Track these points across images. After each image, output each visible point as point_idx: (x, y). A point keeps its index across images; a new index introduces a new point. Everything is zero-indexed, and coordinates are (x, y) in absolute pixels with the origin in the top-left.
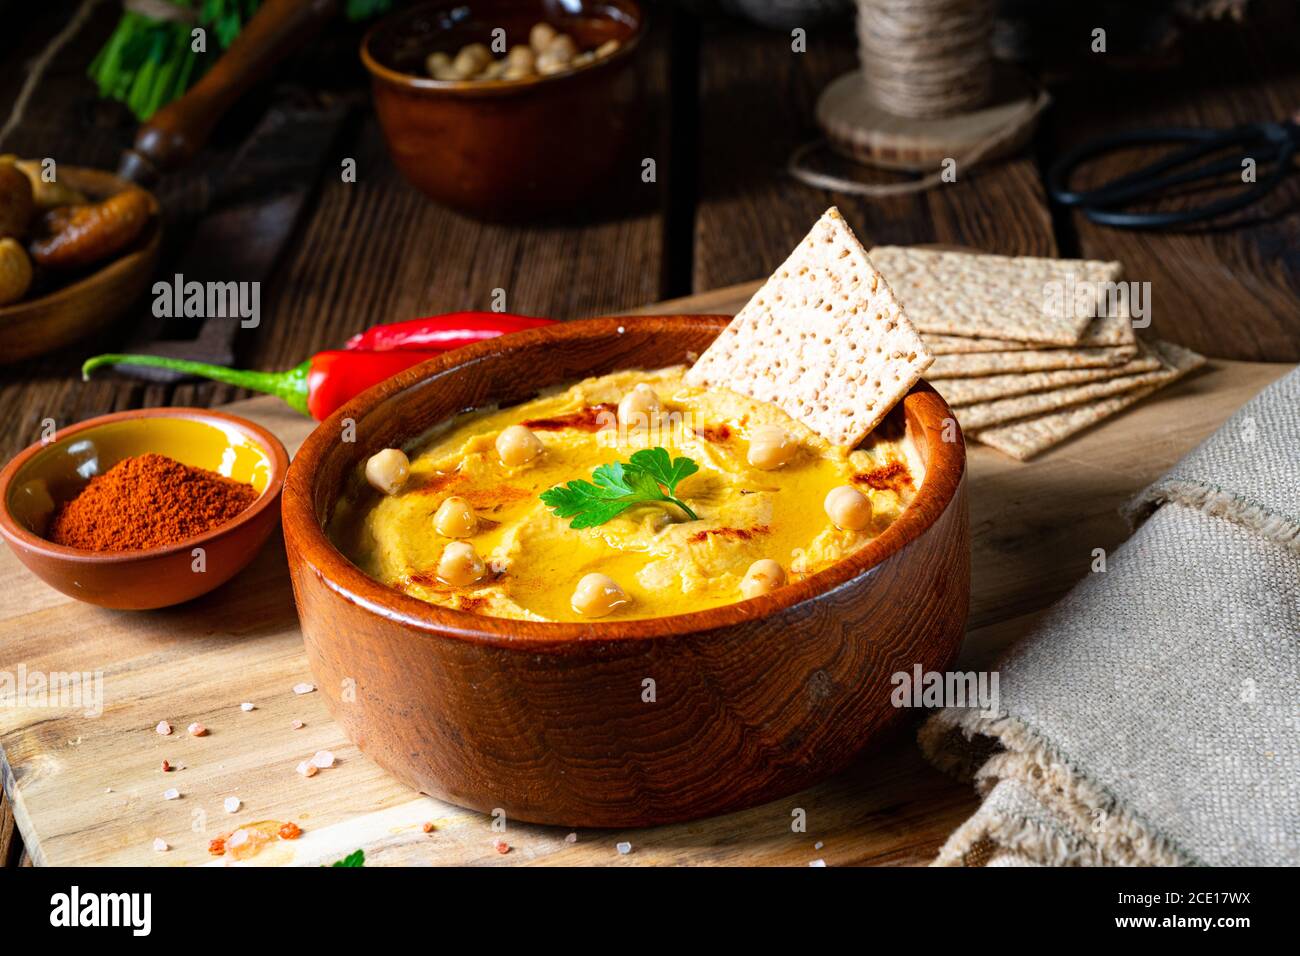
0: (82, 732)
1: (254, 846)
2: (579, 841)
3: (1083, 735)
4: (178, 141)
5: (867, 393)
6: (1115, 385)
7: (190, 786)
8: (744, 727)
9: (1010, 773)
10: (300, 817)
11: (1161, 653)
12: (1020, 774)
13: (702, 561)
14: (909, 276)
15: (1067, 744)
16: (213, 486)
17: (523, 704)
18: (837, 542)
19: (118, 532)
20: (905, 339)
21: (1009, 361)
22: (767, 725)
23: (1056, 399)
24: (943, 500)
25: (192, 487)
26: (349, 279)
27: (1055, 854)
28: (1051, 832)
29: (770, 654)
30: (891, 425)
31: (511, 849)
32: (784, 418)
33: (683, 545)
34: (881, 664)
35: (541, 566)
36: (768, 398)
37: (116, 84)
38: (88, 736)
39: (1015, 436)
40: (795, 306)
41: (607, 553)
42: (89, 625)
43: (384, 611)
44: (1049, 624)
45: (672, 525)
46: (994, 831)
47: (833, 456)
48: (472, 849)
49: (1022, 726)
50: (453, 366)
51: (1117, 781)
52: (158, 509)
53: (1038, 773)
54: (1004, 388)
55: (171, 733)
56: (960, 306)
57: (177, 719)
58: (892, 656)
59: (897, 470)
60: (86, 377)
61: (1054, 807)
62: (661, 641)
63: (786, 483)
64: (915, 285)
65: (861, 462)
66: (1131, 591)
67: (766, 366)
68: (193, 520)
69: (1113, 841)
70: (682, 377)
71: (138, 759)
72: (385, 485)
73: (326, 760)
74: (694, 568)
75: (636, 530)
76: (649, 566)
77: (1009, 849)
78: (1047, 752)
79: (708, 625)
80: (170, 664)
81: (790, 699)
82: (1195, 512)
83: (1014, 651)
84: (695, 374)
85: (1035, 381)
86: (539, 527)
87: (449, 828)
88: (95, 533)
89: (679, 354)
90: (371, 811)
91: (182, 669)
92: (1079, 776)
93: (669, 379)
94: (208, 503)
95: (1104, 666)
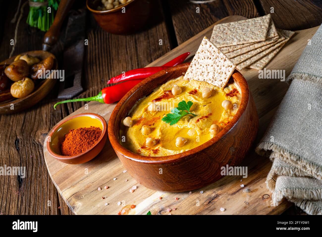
0: (83, 194)
1: (127, 212)
2: (192, 193)
3: (289, 144)
4: (53, 38)
5: (224, 76)
6: (276, 46)
7: (109, 201)
8: (219, 163)
9: (277, 157)
10: (134, 202)
11: (301, 119)
12: (278, 157)
13: (200, 126)
14: (224, 31)
15: (287, 147)
16: (92, 132)
17: (173, 172)
18: (227, 114)
19: (75, 148)
20: (228, 62)
21: (252, 47)
22: (224, 161)
23: (264, 53)
24: (247, 101)
25: (88, 134)
26: (101, 59)
27: (290, 173)
28: (288, 168)
29: (220, 148)
30: (231, 81)
31: (179, 199)
32: (207, 84)
33: (195, 124)
34: (243, 140)
35: (167, 136)
36: (203, 80)
37: (34, 24)
38: (85, 195)
39: (258, 65)
40: (203, 59)
41: (180, 129)
42: (76, 168)
43: (139, 161)
44: (276, 118)
45: (191, 120)
46: (276, 172)
47: (220, 90)
48: (171, 201)
49: (276, 145)
50: (134, 92)
51: (299, 152)
52: (82, 141)
53: (282, 156)
54: (252, 54)
55: (101, 189)
56: (237, 37)
57: (101, 186)
58: (245, 138)
59: (235, 90)
60: (55, 109)
61: (287, 162)
62: (197, 153)
63: (212, 100)
64: (226, 34)
65: (227, 91)
66: (291, 105)
67: (200, 73)
68: (90, 141)
69: (301, 167)
70: (183, 78)
71: (97, 198)
72: (128, 126)
73: (135, 188)
74: (199, 129)
75: (184, 122)
76: (189, 130)
77: (280, 175)
78: (283, 150)
79: (206, 147)
80: (96, 173)
81: (227, 155)
82: (301, 80)
83: (270, 126)
84: (185, 77)
85: (258, 50)
86: (164, 127)
87: (165, 197)
88: (71, 149)
89: (181, 74)
90: (148, 197)
91: (99, 173)
92: (291, 154)
93: (180, 79)
94: (92, 136)
95: (290, 126)
